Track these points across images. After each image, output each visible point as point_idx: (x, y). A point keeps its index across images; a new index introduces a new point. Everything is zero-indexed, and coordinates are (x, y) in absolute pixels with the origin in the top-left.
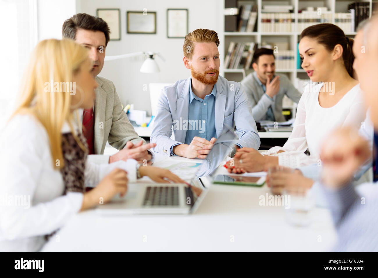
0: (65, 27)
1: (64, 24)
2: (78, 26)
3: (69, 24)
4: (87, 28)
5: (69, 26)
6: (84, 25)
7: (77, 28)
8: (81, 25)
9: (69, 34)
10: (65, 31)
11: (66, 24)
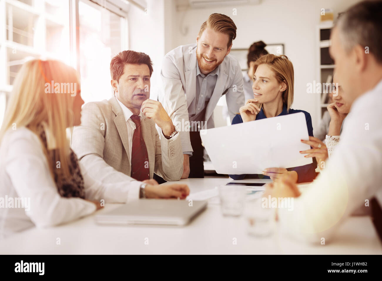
0: (113, 64)
1: (112, 62)
2: (125, 61)
3: (116, 61)
4: (132, 62)
5: (117, 63)
6: (130, 60)
7: (124, 63)
8: (128, 60)
9: (117, 69)
10: (113, 68)
11: (114, 62)
